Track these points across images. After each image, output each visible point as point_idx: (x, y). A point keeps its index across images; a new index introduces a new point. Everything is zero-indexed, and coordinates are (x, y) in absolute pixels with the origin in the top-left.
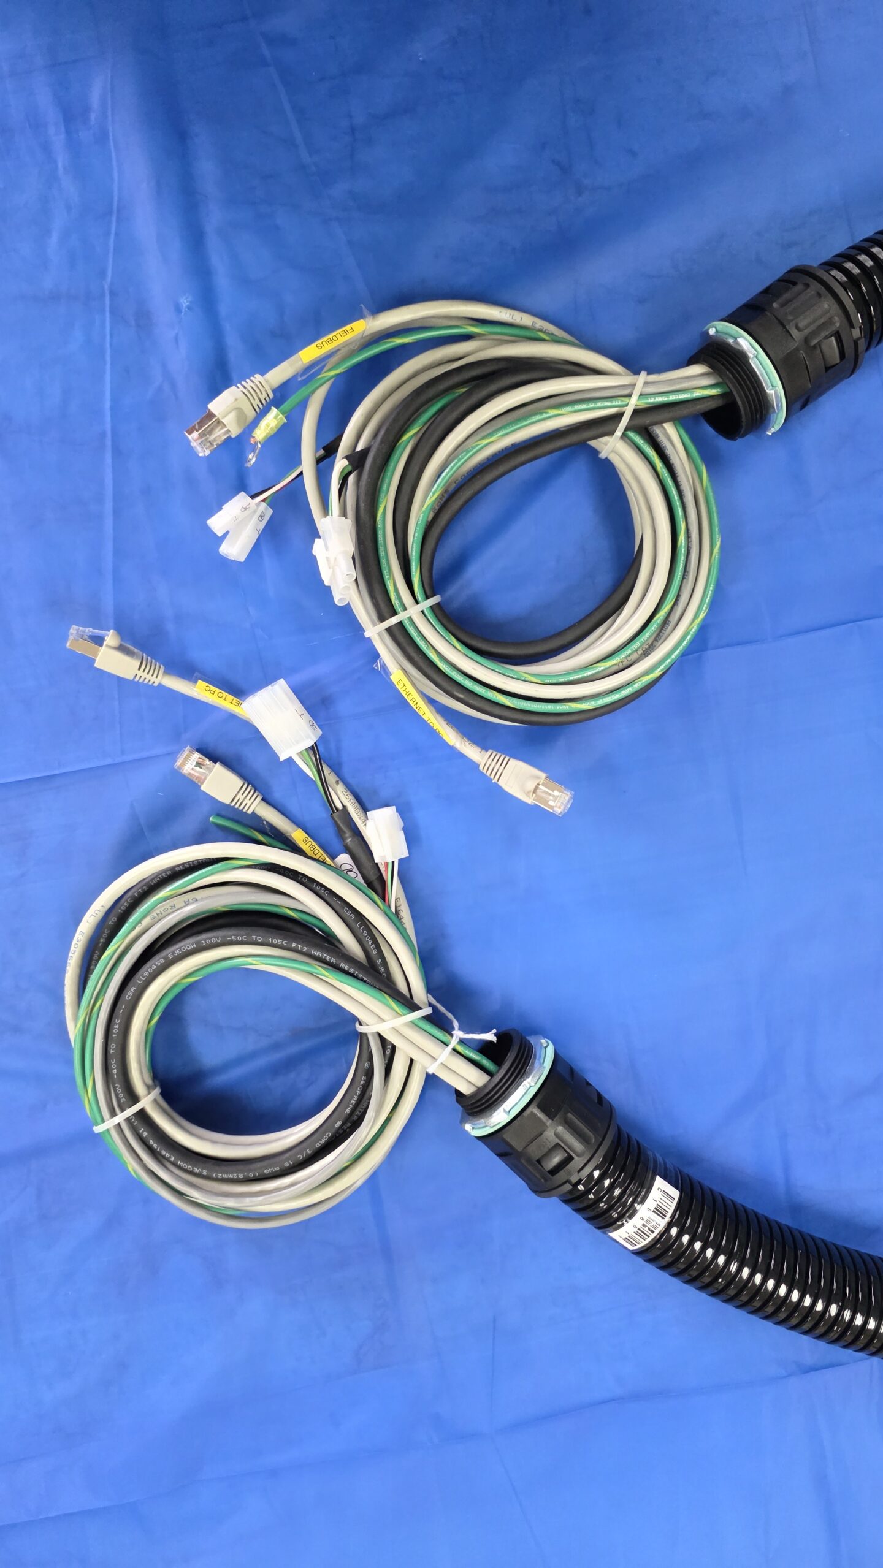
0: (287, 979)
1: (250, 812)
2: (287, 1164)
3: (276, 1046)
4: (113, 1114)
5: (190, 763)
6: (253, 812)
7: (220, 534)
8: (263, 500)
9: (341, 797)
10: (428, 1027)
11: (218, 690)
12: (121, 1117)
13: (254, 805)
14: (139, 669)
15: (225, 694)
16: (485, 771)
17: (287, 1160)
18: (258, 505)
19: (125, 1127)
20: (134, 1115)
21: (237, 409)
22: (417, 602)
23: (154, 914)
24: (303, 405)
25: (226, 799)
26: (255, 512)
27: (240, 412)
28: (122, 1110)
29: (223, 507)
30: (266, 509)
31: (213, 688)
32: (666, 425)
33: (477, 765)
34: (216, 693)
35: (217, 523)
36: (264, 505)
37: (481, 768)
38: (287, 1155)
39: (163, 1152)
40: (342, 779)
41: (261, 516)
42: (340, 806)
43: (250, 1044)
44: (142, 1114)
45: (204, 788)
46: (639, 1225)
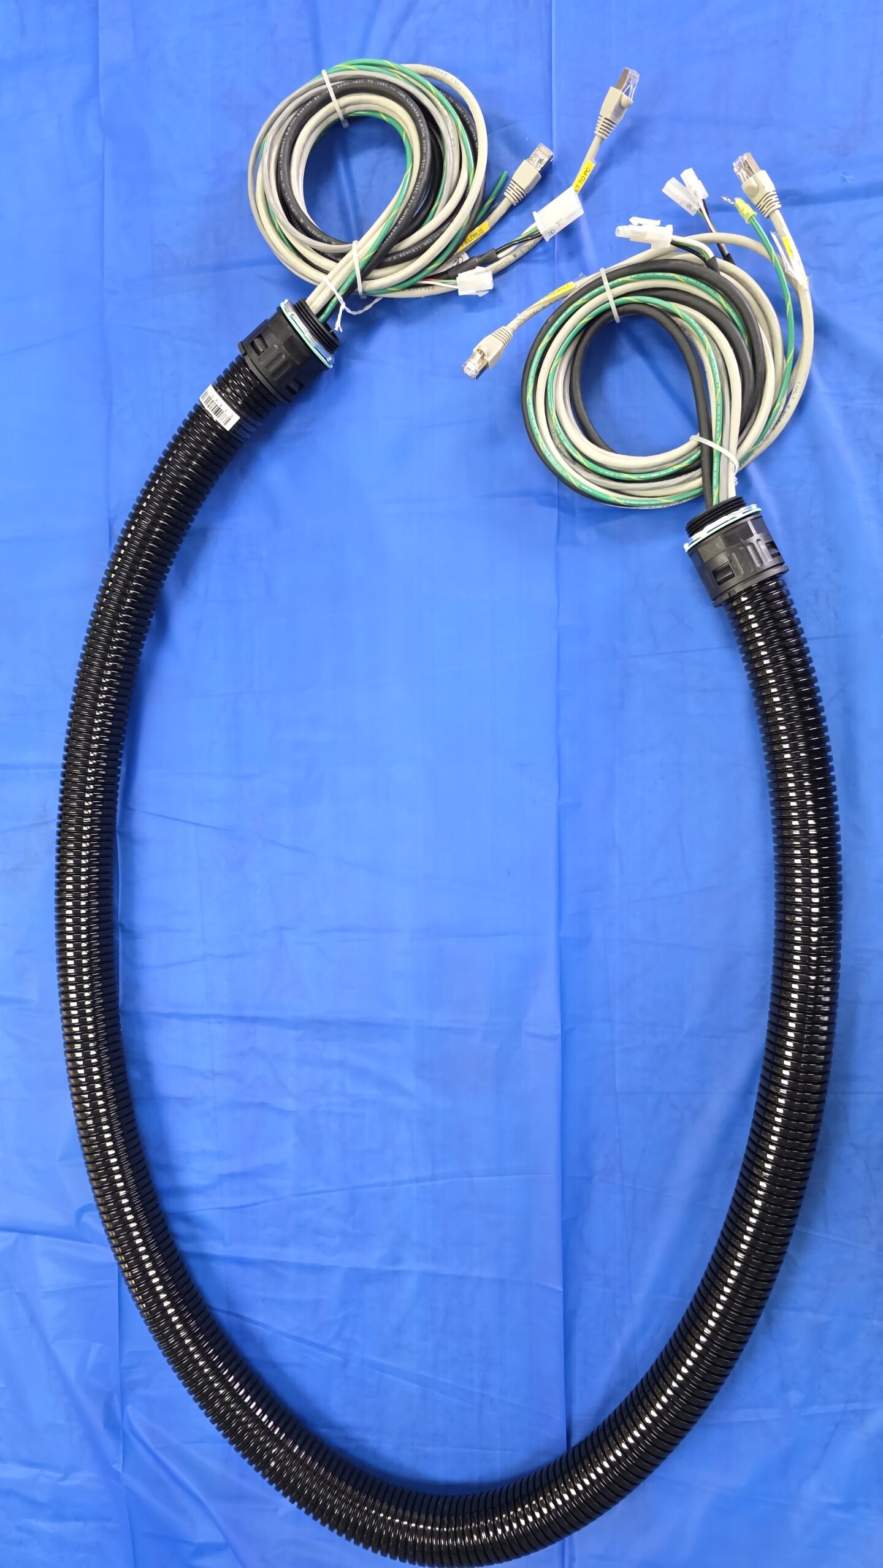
0: (395, 194)
1: (505, 194)
2: (283, 185)
3: (356, 206)
4: (332, 81)
5: (542, 154)
6: (505, 197)
7: (682, 175)
8: (700, 210)
9: (506, 258)
10: (350, 280)
11: (586, 178)
12: (329, 86)
13: (510, 196)
14: (606, 119)
15: (584, 182)
16: (501, 329)
17: (286, 186)
18: (698, 204)
19: (323, 87)
20: (328, 93)
21: (758, 189)
22: (615, 299)
23: (448, 118)
24: (756, 237)
25: (516, 177)
26: (694, 202)
27: (756, 190)
28: (332, 87)
29: (700, 181)
30: (694, 210)
31: (588, 174)
32: (700, 479)
33: (506, 325)
34: (585, 176)
35: (689, 175)
36: (697, 208)
37: (503, 327)
38: (289, 187)
39: (303, 109)
40: (519, 260)
41: (690, 205)
42: (499, 256)
43: (360, 189)
44: (327, 100)
45: (525, 161)
46: (213, 399)
